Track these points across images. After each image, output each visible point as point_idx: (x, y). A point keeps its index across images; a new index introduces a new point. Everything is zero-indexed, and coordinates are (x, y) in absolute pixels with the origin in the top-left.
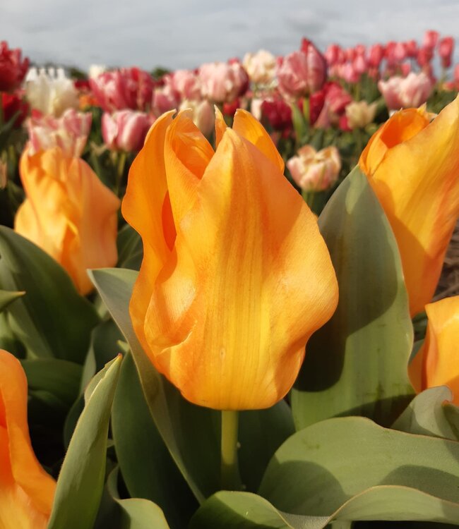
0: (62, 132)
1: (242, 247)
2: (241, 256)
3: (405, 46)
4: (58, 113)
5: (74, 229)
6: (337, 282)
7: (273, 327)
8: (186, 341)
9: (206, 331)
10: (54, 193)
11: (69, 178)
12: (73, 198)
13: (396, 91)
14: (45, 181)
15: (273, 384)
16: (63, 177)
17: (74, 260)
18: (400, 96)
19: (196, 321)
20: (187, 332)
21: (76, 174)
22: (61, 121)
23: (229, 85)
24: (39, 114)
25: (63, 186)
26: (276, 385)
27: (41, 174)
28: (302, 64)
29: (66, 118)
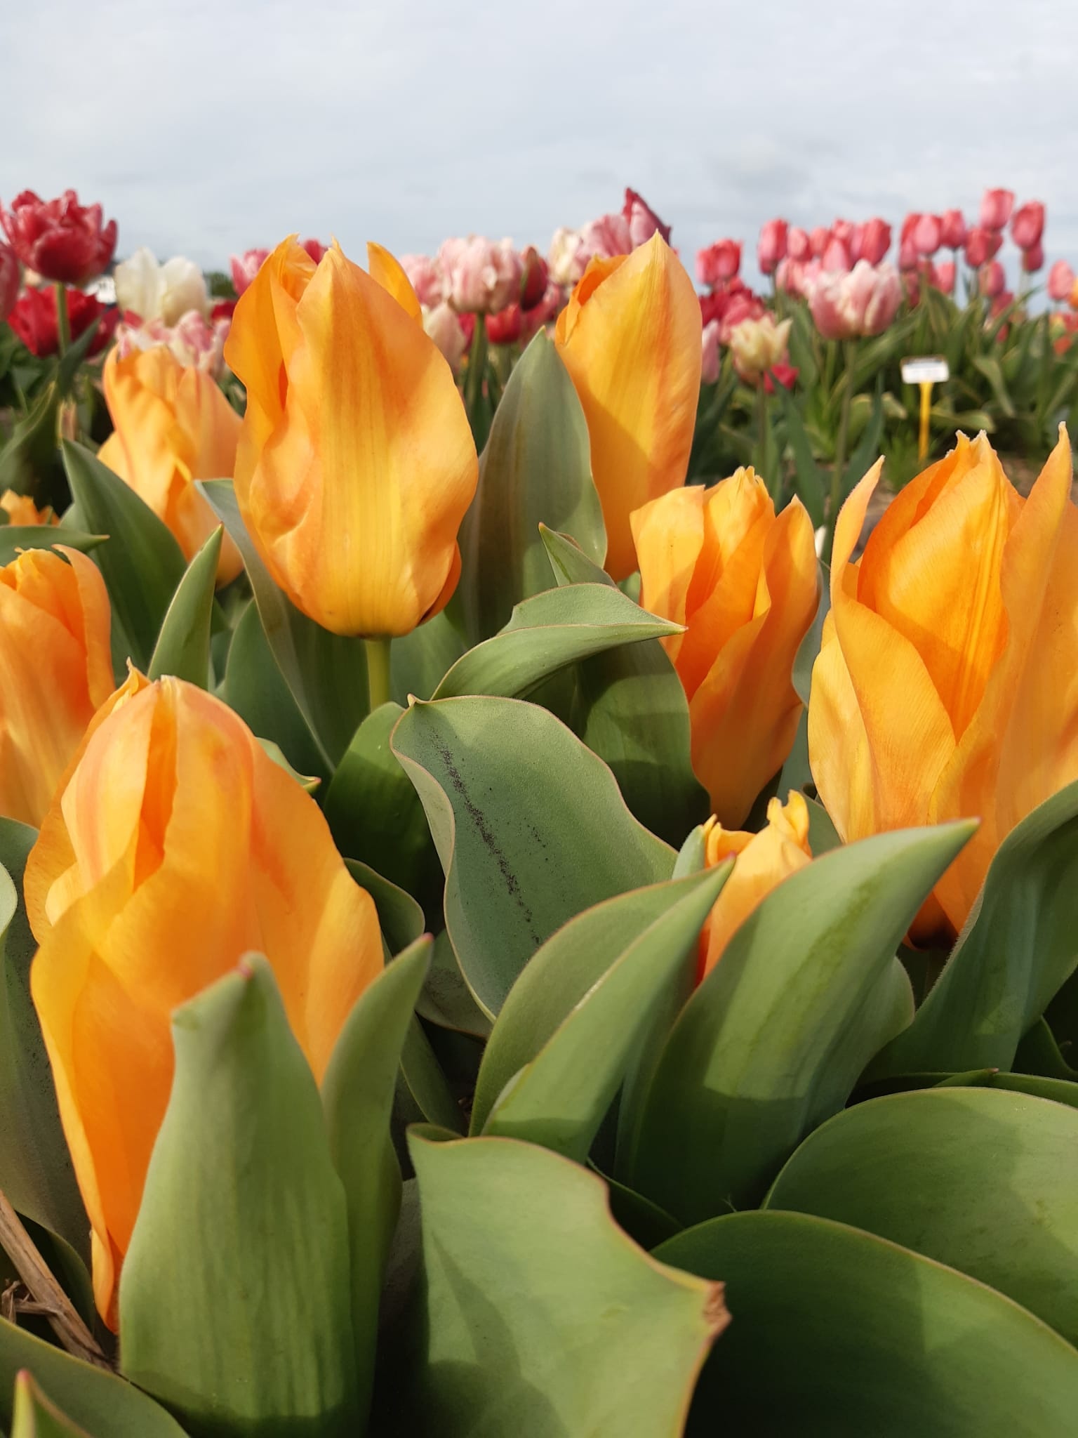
0: (177, 345)
1: (355, 390)
2: (356, 403)
3: (938, 221)
4: (171, 321)
5: (186, 473)
6: (473, 442)
7: (404, 504)
8: (302, 523)
9: (324, 509)
10: (156, 417)
11: (179, 395)
12: (184, 423)
13: (830, 296)
14: (141, 398)
15: (412, 584)
16: (171, 395)
17: (185, 521)
18: (839, 307)
19: (312, 497)
20: (302, 511)
21: (191, 390)
22: (175, 333)
23: (491, 279)
24: (135, 320)
25: (171, 409)
26: (416, 586)
27: (136, 387)
28: (620, 236)
29: (184, 327)
